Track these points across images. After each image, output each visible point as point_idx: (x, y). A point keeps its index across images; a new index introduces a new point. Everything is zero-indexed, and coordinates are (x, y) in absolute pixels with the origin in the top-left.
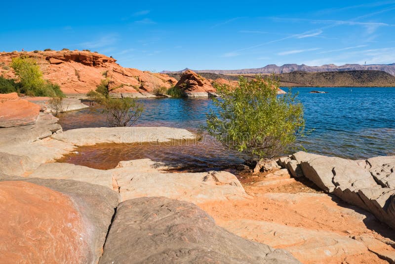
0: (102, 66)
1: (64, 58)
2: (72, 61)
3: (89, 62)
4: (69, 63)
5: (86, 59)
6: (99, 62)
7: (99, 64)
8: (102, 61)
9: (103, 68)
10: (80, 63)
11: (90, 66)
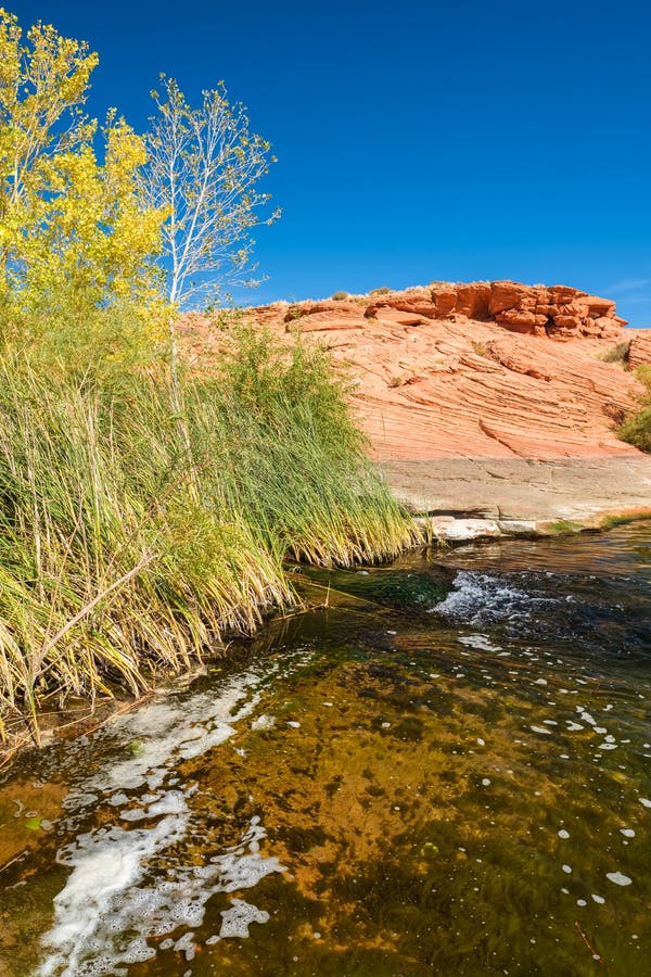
0: (585, 334)
1: (433, 306)
2: (460, 318)
3: (532, 317)
4: (448, 323)
5: (517, 306)
6: (573, 313)
7: (572, 325)
8: (585, 310)
9: (587, 342)
10: (492, 325)
11: (534, 333)
